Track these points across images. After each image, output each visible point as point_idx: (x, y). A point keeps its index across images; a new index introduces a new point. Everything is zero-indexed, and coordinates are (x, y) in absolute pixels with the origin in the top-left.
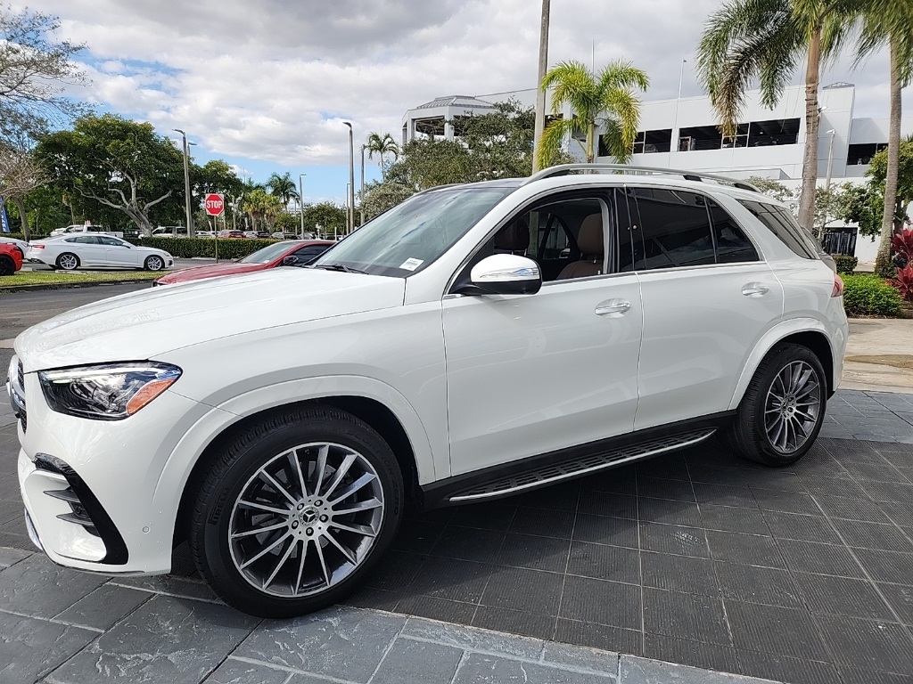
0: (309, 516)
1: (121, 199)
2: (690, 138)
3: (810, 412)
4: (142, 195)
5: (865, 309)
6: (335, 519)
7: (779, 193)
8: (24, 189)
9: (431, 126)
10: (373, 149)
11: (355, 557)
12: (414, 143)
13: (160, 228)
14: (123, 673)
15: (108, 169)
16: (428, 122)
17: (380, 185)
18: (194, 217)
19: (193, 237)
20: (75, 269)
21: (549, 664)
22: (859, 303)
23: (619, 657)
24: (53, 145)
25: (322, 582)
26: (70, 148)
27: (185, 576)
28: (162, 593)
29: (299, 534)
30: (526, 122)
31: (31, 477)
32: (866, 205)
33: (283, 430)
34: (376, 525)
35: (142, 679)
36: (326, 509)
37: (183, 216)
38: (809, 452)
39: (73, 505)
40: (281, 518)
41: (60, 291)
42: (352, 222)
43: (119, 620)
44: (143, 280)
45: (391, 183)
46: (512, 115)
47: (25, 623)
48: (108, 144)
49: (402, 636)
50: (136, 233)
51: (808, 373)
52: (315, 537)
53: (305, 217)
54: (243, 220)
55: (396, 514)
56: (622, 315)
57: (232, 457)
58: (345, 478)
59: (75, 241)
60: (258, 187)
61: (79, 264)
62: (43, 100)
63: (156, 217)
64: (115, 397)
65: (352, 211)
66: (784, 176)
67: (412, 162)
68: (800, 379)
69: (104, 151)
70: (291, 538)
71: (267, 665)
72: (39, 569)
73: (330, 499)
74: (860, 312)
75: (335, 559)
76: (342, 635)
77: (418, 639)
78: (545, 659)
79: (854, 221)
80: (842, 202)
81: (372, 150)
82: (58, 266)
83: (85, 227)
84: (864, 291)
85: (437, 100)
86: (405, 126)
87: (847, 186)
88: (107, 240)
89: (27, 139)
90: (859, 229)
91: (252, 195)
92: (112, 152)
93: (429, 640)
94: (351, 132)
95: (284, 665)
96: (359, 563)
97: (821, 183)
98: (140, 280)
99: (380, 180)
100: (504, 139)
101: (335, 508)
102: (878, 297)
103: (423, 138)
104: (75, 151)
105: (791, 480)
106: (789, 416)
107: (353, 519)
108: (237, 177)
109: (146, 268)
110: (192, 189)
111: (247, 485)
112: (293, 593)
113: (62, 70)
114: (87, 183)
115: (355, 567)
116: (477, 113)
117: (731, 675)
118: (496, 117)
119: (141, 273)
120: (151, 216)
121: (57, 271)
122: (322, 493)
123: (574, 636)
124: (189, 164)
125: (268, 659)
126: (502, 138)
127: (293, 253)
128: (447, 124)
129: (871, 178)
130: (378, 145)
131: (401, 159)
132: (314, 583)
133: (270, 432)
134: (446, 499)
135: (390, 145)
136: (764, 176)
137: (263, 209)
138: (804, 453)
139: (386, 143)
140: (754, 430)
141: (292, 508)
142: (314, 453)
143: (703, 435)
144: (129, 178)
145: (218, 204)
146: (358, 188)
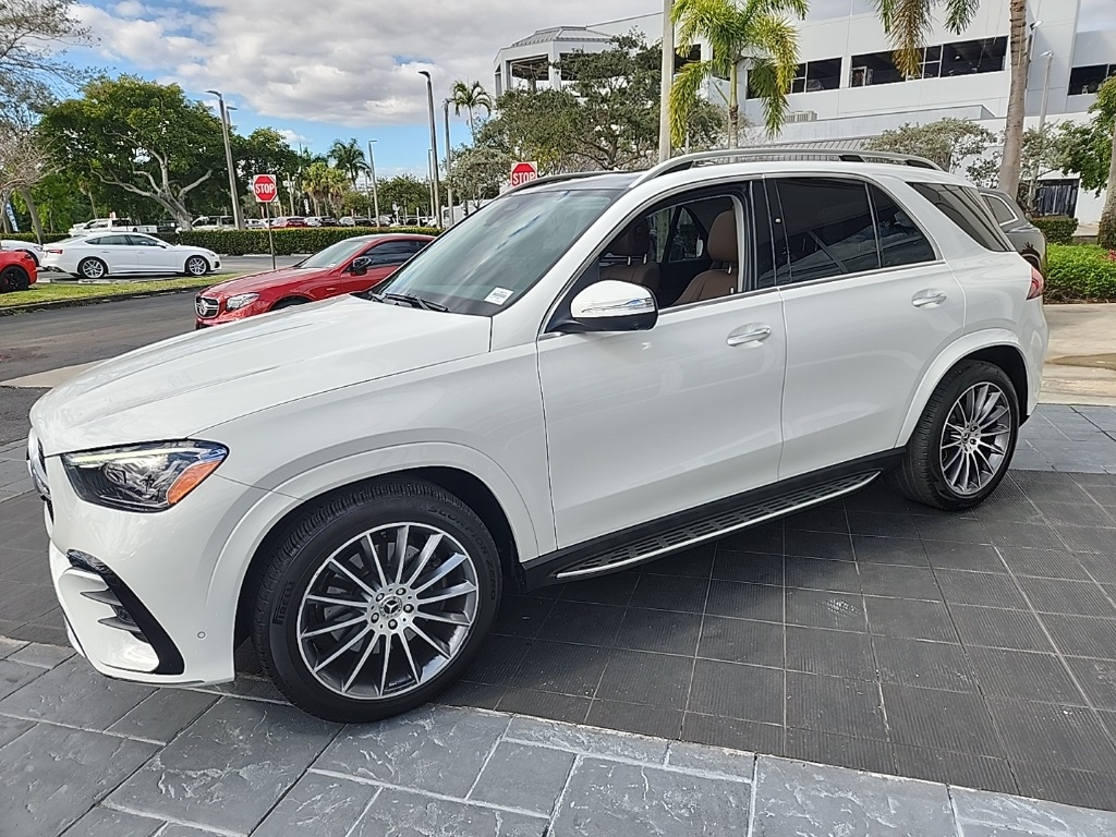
0: (391, 607)
1: (150, 184)
2: (865, 68)
3: (998, 442)
4: (176, 178)
5: (1081, 292)
6: (422, 608)
7: (979, 138)
8: (31, 179)
9: (532, 68)
10: (459, 102)
11: (449, 650)
12: (510, 95)
13: (201, 218)
14: (190, 794)
15: (130, 146)
16: (527, 63)
17: (470, 151)
18: (241, 203)
19: (243, 229)
20: (102, 277)
21: (673, 769)
22: (1074, 284)
23: (756, 758)
24: (61, 118)
25: (410, 680)
26: (81, 121)
27: (254, 674)
28: (230, 695)
29: (381, 628)
30: (651, 59)
31: (65, 576)
32: (1090, 149)
33: (353, 510)
34: (470, 613)
35: (212, 800)
36: (410, 598)
37: (228, 202)
38: (997, 490)
39: (116, 608)
40: (358, 612)
41: (85, 307)
42: (437, 202)
43: (182, 730)
44: (184, 289)
45: (484, 148)
46: (634, 52)
47: (75, 737)
48: (129, 114)
49: (504, 739)
50: (173, 225)
51: (995, 396)
52: (399, 631)
53: (378, 196)
54: (302, 202)
55: (493, 599)
56: (761, 344)
57: (295, 546)
58: (431, 560)
59: (98, 243)
60: (318, 159)
61: (106, 271)
62: (42, 67)
63: (195, 204)
64: (154, 481)
65: (436, 185)
66: (986, 114)
67: (510, 119)
68: (986, 404)
69: (125, 123)
70: (371, 633)
71: (352, 778)
72: (87, 670)
73: (414, 586)
74: (1075, 296)
75: (424, 653)
76: (436, 741)
77: (525, 742)
78: (670, 763)
79: (1074, 172)
80: (1058, 146)
81: (458, 104)
82: (80, 275)
83: (110, 222)
84: (1080, 269)
85: (537, 33)
86: (499, 70)
87: (1066, 126)
88: (138, 239)
89: (27, 113)
90: (1081, 181)
91: (311, 170)
92: (134, 124)
93: (536, 744)
94: (429, 83)
95: (371, 778)
96: (453, 656)
97: (1031, 123)
98: (182, 289)
99: (470, 144)
100: (625, 85)
101: (420, 596)
102: (1099, 277)
103: (520, 88)
104: (89, 125)
105: (970, 527)
106: (972, 449)
107: (442, 608)
108: (291, 149)
109: (188, 273)
110: (236, 166)
111: (315, 577)
112: (377, 694)
113: (61, 26)
114: (108, 166)
115: (448, 661)
116: (589, 49)
117: (885, 776)
118: (613, 56)
119: (182, 279)
120: (188, 204)
121: (80, 282)
122: (405, 579)
123: (706, 734)
124: (230, 135)
125: (353, 772)
126: (621, 82)
127: (364, 254)
128: (551, 68)
129: (1097, 113)
130: (466, 97)
131: (496, 115)
132: (401, 681)
133: (337, 515)
134: (552, 575)
135: (481, 96)
136: (959, 116)
137: (327, 187)
138: (990, 493)
139: (475, 93)
140: (927, 470)
141: (369, 599)
142: (392, 535)
143: (863, 480)
144: (157, 156)
145: (270, 188)
146: (442, 155)
